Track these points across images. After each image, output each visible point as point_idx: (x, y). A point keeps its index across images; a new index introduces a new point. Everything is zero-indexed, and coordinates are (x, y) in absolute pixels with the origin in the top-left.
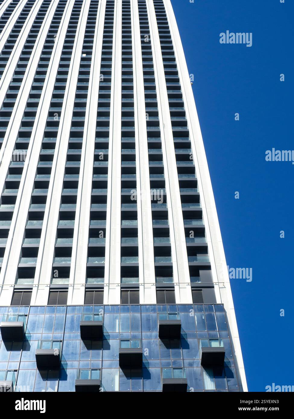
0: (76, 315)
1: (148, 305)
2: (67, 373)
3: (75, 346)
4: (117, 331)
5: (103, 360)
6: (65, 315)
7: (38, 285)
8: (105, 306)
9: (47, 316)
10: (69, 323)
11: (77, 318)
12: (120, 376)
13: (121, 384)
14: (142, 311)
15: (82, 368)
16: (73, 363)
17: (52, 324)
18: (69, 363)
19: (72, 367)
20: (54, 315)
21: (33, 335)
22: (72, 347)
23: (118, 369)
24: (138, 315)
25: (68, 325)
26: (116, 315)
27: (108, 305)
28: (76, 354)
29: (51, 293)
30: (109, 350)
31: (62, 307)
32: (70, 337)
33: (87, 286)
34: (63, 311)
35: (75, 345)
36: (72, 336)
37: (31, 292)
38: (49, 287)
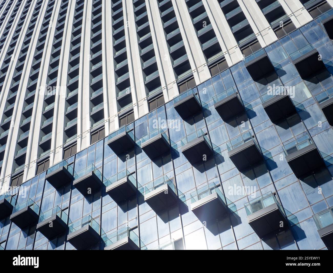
0: (241, 69)
1: (306, 25)
2: (254, 111)
3: (252, 90)
4: (286, 58)
5: (284, 84)
6: (231, 75)
8: (265, 49)
9: (215, 84)
10: (238, 78)
11: (243, 71)
12: (307, 86)
13: (311, 91)
14: (302, 32)
15: (266, 100)
16: (255, 101)
17: (222, 86)
18: (252, 103)
19: (256, 104)
20: (221, 80)
21: (209, 103)
22: (250, 91)
23: (303, 82)
24: (300, 37)
25: (237, 79)
26: (278, 48)
27: (267, 46)
28: (255, 94)
29: (211, 69)
30: (286, 75)
31: (225, 71)
32: (243, 86)
33: (241, 46)
34: (228, 73)
35: (251, 88)
36: (245, 84)
37: (193, 78)
38: (207, 66)
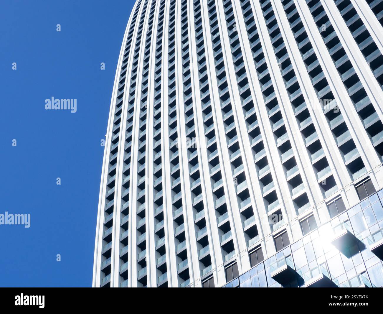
7: (344, 188)
29: (358, 189)
37: (341, 198)
38: (353, 185)
